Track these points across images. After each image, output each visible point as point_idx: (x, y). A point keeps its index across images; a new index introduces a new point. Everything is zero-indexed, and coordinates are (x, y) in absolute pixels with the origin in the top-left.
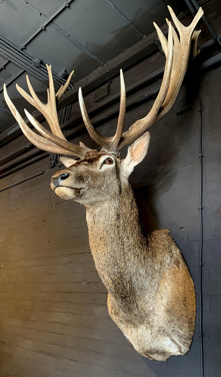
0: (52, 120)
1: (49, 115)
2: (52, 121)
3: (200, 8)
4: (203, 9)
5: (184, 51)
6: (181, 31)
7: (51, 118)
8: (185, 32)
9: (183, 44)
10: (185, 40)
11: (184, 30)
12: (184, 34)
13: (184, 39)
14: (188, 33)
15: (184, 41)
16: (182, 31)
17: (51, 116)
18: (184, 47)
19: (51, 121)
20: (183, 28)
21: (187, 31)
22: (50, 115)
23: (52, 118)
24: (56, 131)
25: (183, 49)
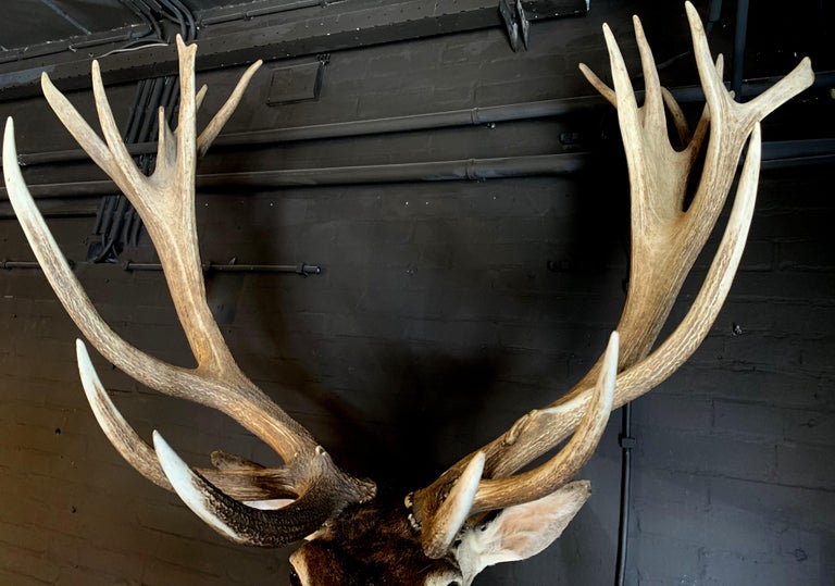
0: (177, 252)
1: (166, 227)
2: (176, 257)
3: (807, 61)
4: (814, 67)
5: (718, 189)
6: (722, 117)
7: (174, 242)
8: (732, 122)
9: (721, 162)
10: (729, 152)
11: (731, 113)
12: (729, 127)
13: (727, 148)
14: (743, 130)
15: (723, 154)
16: (725, 117)
17: (176, 236)
18: (720, 173)
19: (173, 252)
20: (729, 105)
21: (742, 120)
22: (170, 232)
23: (179, 245)
24: (190, 304)
25: (718, 181)
